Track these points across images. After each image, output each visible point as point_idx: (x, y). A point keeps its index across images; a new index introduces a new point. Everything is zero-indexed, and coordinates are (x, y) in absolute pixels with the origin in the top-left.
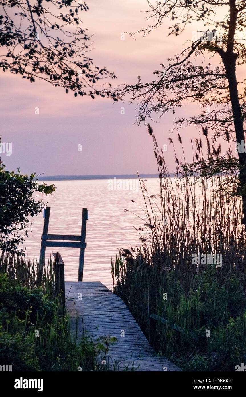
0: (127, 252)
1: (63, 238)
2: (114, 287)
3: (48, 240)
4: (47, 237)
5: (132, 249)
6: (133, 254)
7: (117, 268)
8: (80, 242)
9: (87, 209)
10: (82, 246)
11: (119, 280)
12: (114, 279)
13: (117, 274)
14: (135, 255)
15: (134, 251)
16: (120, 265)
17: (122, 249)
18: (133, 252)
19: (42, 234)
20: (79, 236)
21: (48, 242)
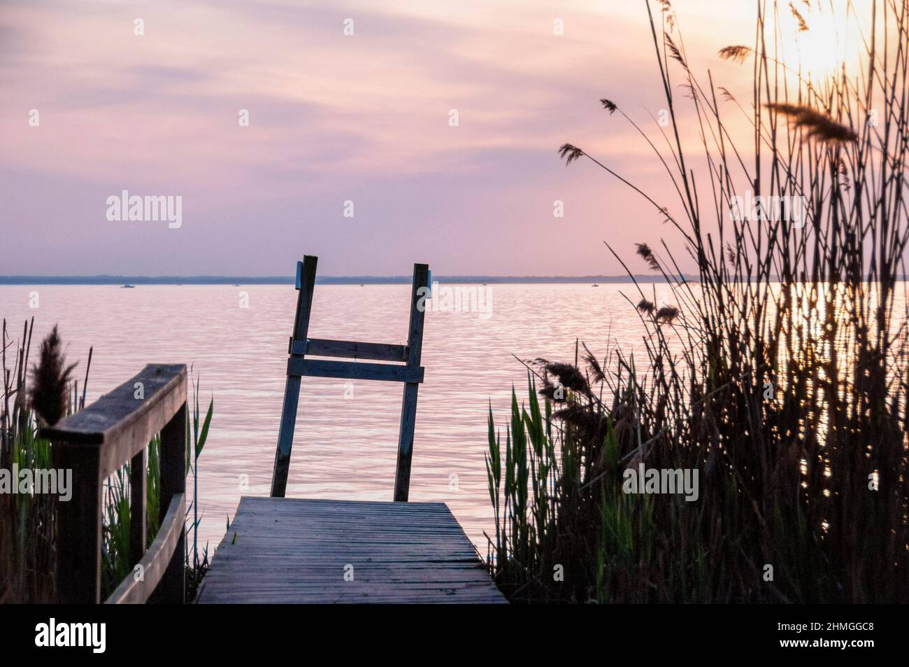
0: (569, 376)
1: (355, 350)
2: (498, 549)
3: (307, 357)
4: (305, 347)
5: (595, 366)
6: (595, 388)
7: (518, 454)
8: (404, 364)
9: (427, 266)
10: (411, 375)
11: (523, 517)
12: (502, 509)
13: (516, 487)
14: (605, 395)
15: (601, 376)
16: (530, 446)
17: (544, 361)
18: (597, 380)
19: (291, 338)
20: (402, 347)
21: (307, 360)
